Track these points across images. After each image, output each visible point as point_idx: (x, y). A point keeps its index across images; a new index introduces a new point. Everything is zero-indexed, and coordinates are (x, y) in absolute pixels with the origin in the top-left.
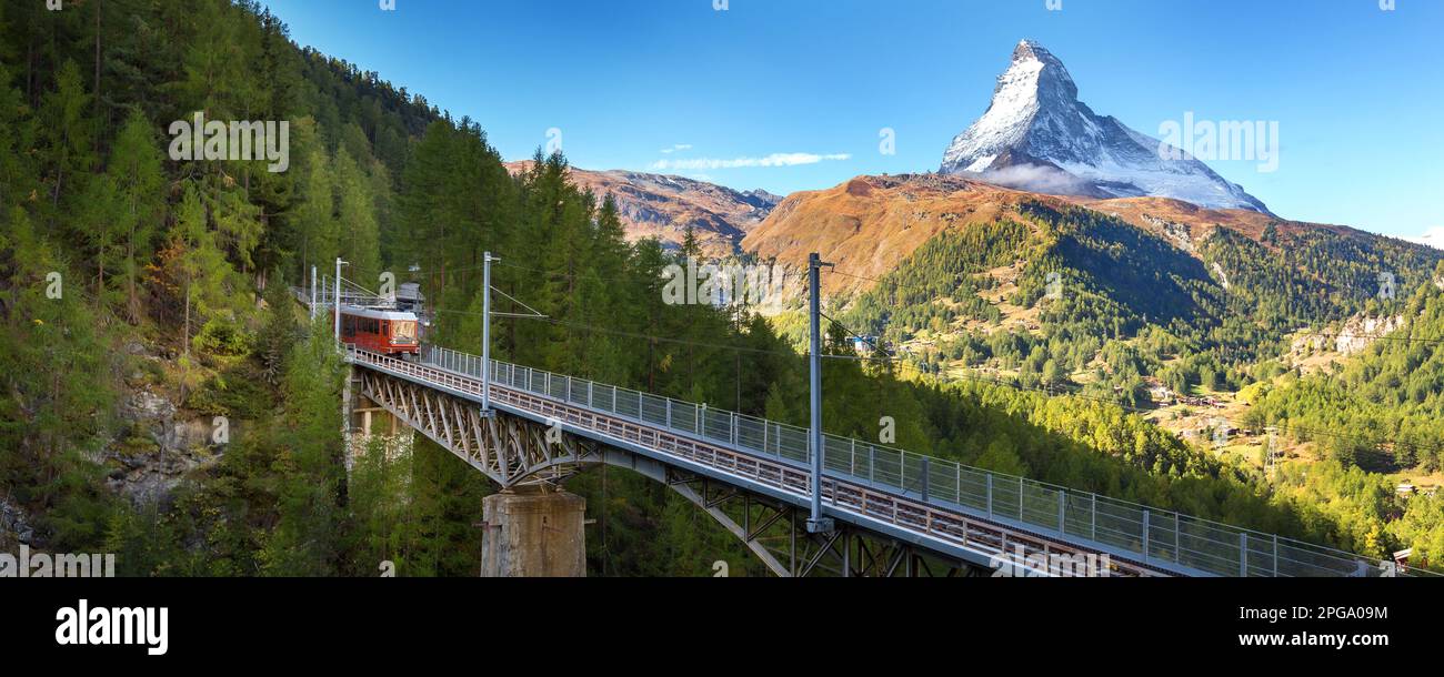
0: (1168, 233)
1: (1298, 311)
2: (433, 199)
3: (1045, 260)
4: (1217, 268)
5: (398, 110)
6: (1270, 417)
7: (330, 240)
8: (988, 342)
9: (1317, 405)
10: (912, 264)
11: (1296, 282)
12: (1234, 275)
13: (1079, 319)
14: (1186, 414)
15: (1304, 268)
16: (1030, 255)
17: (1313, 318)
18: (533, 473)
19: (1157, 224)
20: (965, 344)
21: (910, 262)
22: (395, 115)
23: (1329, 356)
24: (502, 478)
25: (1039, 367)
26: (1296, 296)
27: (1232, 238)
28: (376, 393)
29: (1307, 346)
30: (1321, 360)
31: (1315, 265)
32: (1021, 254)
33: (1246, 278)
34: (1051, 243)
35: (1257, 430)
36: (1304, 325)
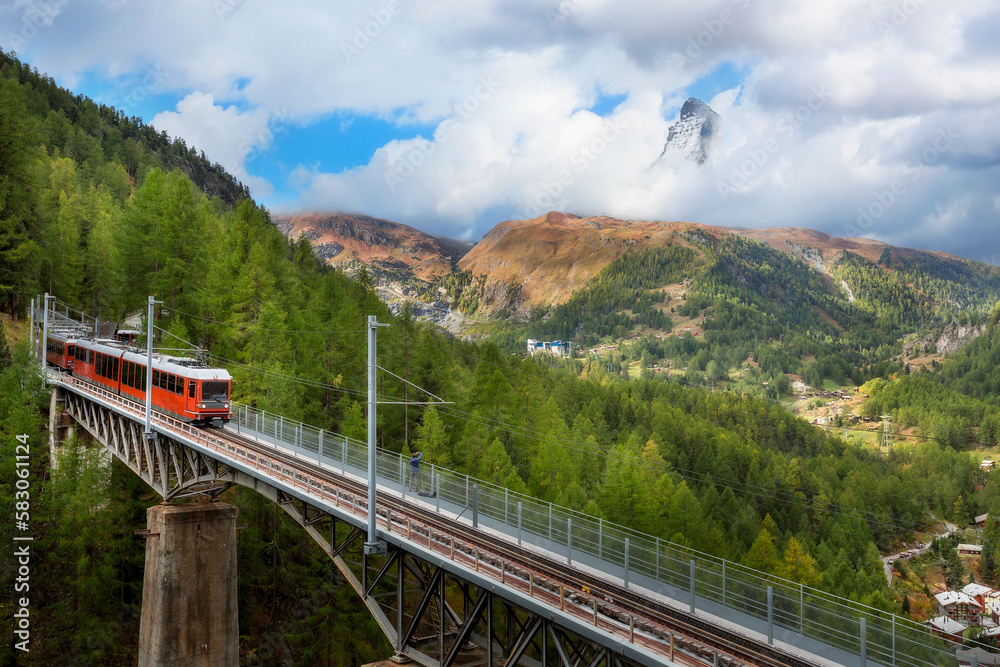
0: (806, 256)
1: (907, 321)
2: (147, 238)
3: (708, 278)
4: (844, 285)
5: (159, 150)
6: (885, 406)
7: (76, 267)
8: (661, 346)
9: (921, 397)
10: (600, 282)
11: (906, 297)
12: (858, 290)
13: (735, 327)
14: (819, 405)
15: (911, 285)
16: (696, 274)
17: (919, 326)
18: (186, 488)
19: (797, 249)
20: (643, 347)
21: (598, 280)
22: (156, 154)
23: (931, 358)
24: (162, 491)
25: (703, 367)
26: (906, 308)
27: (855, 260)
28: (76, 412)
29: (914, 348)
30: (925, 360)
31: (920, 283)
32: (688, 273)
33: (868, 294)
34: (713, 264)
35: (875, 417)
36: (912, 332)
